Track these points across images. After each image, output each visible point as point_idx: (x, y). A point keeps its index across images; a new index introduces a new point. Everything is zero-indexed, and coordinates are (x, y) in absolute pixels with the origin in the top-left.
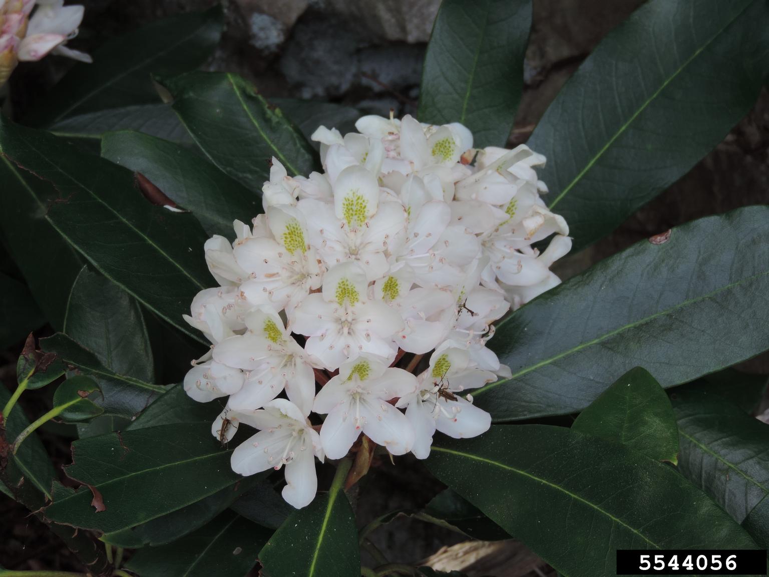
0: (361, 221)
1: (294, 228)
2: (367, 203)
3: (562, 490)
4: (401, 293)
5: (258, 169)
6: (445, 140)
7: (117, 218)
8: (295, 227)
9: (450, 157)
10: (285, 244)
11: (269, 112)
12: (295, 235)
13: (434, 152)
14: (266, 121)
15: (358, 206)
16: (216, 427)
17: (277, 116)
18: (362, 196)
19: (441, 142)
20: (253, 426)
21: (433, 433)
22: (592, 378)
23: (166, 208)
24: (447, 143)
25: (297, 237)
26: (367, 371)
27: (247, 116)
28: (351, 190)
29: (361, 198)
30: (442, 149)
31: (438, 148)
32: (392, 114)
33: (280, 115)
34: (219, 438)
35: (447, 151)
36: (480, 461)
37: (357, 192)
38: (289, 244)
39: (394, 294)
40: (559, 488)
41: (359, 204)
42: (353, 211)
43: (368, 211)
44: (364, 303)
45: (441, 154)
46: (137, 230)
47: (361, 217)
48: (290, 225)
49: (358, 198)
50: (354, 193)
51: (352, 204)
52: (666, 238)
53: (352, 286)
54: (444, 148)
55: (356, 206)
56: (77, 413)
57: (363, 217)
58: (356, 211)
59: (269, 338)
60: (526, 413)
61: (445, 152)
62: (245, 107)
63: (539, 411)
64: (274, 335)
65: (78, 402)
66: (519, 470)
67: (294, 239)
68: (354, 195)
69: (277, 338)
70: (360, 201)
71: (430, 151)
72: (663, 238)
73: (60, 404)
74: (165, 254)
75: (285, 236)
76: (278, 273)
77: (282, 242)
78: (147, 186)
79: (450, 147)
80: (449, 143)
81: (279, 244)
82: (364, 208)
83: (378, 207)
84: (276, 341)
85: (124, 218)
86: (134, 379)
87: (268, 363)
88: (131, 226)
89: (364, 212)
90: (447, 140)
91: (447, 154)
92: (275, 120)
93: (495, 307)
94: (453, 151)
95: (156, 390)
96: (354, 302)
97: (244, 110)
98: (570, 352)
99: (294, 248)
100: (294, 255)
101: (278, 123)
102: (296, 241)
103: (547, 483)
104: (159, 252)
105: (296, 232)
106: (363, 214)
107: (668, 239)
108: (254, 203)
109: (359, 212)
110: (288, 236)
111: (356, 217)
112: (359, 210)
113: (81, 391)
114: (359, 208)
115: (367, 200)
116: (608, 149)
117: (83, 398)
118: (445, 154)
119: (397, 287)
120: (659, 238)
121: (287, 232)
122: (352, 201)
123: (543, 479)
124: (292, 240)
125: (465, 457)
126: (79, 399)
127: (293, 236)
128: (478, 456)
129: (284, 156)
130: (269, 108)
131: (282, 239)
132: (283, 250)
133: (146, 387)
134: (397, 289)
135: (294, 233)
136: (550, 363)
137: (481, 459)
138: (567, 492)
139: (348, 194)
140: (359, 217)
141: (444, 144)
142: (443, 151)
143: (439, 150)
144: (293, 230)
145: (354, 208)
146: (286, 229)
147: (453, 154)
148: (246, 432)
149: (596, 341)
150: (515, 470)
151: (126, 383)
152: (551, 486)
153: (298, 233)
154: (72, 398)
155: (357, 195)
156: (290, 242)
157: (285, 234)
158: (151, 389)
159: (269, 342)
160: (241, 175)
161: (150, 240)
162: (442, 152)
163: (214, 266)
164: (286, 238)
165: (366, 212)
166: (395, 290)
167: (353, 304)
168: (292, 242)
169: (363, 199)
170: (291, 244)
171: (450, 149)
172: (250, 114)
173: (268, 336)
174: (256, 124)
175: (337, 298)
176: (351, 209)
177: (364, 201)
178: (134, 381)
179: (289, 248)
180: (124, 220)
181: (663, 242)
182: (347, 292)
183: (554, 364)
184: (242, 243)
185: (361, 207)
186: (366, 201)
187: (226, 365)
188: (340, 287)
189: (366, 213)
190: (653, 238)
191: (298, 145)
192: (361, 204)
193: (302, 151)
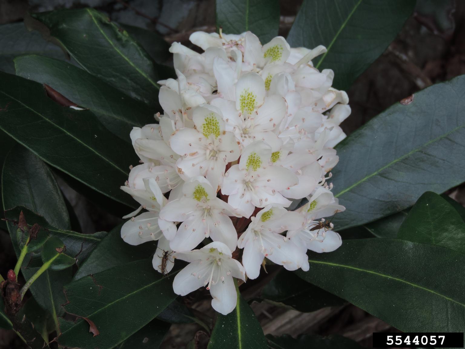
0: (251, 110)
1: (210, 120)
2: (255, 98)
3: (405, 282)
4: (280, 158)
5: (118, 74)
6: (275, 47)
7: (42, 119)
8: (212, 119)
9: (279, 58)
10: (204, 131)
11: (120, 33)
12: (211, 125)
13: (265, 56)
14: (119, 40)
15: (249, 100)
16: (156, 263)
17: (125, 36)
18: (252, 93)
19: (272, 48)
20: (186, 260)
21: (306, 251)
22: (377, 198)
23: (71, 108)
24: (276, 49)
25: (212, 126)
26: (270, 215)
27: (105, 38)
28: (244, 89)
29: (250, 94)
30: (272, 53)
31: (269, 52)
32: (221, 30)
33: (127, 35)
34: (160, 271)
35: (276, 54)
36: (337, 267)
37: (248, 90)
38: (206, 131)
39: (275, 159)
40: (402, 281)
41: (249, 98)
42: (245, 104)
43: (257, 103)
44: (264, 168)
45: (270, 56)
46: (57, 126)
47: (251, 107)
48: (208, 118)
49: (249, 95)
50: (246, 91)
51: (245, 99)
52: (411, 100)
53: (258, 157)
54: (273, 52)
55: (247, 100)
56: (60, 265)
57: (253, 107)
58: (247, 104)
59: (195, 198)
60: (339, 226)
61: (274, 55)
62: (102, 31)
63: (347, 225)
64: (199, 196)
65: (58, 257)
66: (369, 270)
67: (210, 127)
68: (246, 93)
69: (200, 197)
70: (250, 97)
71: (263, 55)
72: (409, 100)
73: (48, 260)
74: (80, 141)
75: (204, 126)
76: (197, 152)
77: (201, 130)
78: (53, 93)
79: (278, 51)
80: (278, 48)
81: (198, 132)
82: (253, 101)
83: (264, 100)
84: (199, 200)
85: (47, 118)
86: (72, 231)
87: (193, 215)
88: (53, 123)
89: (254, 104)
90: (277, 47)
91: (276, 56)
92: (124, 39)
93: (329, 159)
94: (281, 54)
95: (88, 238)
96: (256, 168)
97: (101, 34)
98: (359, 182)
99: (209, 134)
100: (208, 139)
101: (127, 41)
102: (211, 128)
103: (392, 278)
104: (77, 140)
105: (212, 122)
106: (253, 105)
107: (413, 100)
108: (123, 98)
109: (250, 104)
110: (206, 126)
111: (246, 108)
112: (250, 103)
113: (57, 248)
114: (249, 101)
115: (256, 96)
116: (336, 41)
117: (60, 253)
118: (274, 56)
119: (278, 154)
120: (406, 101)
121: (205, 123)
122: (245, 97)
123: (388, 275)
124: (208, 128)
125: (325, 264)
126: (58, 255)
127: (210, 126)
128: (335, 263)
129: (134, 63)
130: (119, 31)
131: (201, 128)
132: (201, 136)
133: (80, 236)
134: (279, 155)
135: (210, 123)
136: (348, 191)
137: (337, 265)
138: (409, 283)
139: (242, 92)
140: (249, 108)
141: (274, 50)
142: (273, 54)
143: (270, 53)
144: (210, 121)
145: (246, 102)
146: (205, 121)
147: (281, 56)
148: (180, 265)
149: (376, 173)
150: (365, 271)
151: (66, 235)
152: (396, 280)
153: (213, 123)
154: (53, 254)
155: (248, 93)
156: (207, 129)
157: (204, 125)
158: (84, 237)
159: (195, 202)
160: (108, 79)
161: (68, 132)
162: (271, 55)
163: (141, 150)
164: (204, 127)
165: (255, 103)
166: (277, 156)
167: (255, 169)
168: (208, 129)
169: (253, 95)
170: (207, 131)
171: (279, 53)
172: (105, 36)
173: (194, 197)
174: (111, 43)
175: (247, 167)
176: (244, 102)
177: (253, 96)
178: (72, 233)
179: (206, 134)
180: (47, 119)
181: (409, 103)
182: (252, 161)
183: (351, 191)
184: (175, 134)
185: (251, 101)
186: (254, 96)
187: (166, 220)
188: (249, 159)
189: (255, 105)
190: (402, 101)
191: (142, 55)
192: (251, 98)
193: (145, 58)
